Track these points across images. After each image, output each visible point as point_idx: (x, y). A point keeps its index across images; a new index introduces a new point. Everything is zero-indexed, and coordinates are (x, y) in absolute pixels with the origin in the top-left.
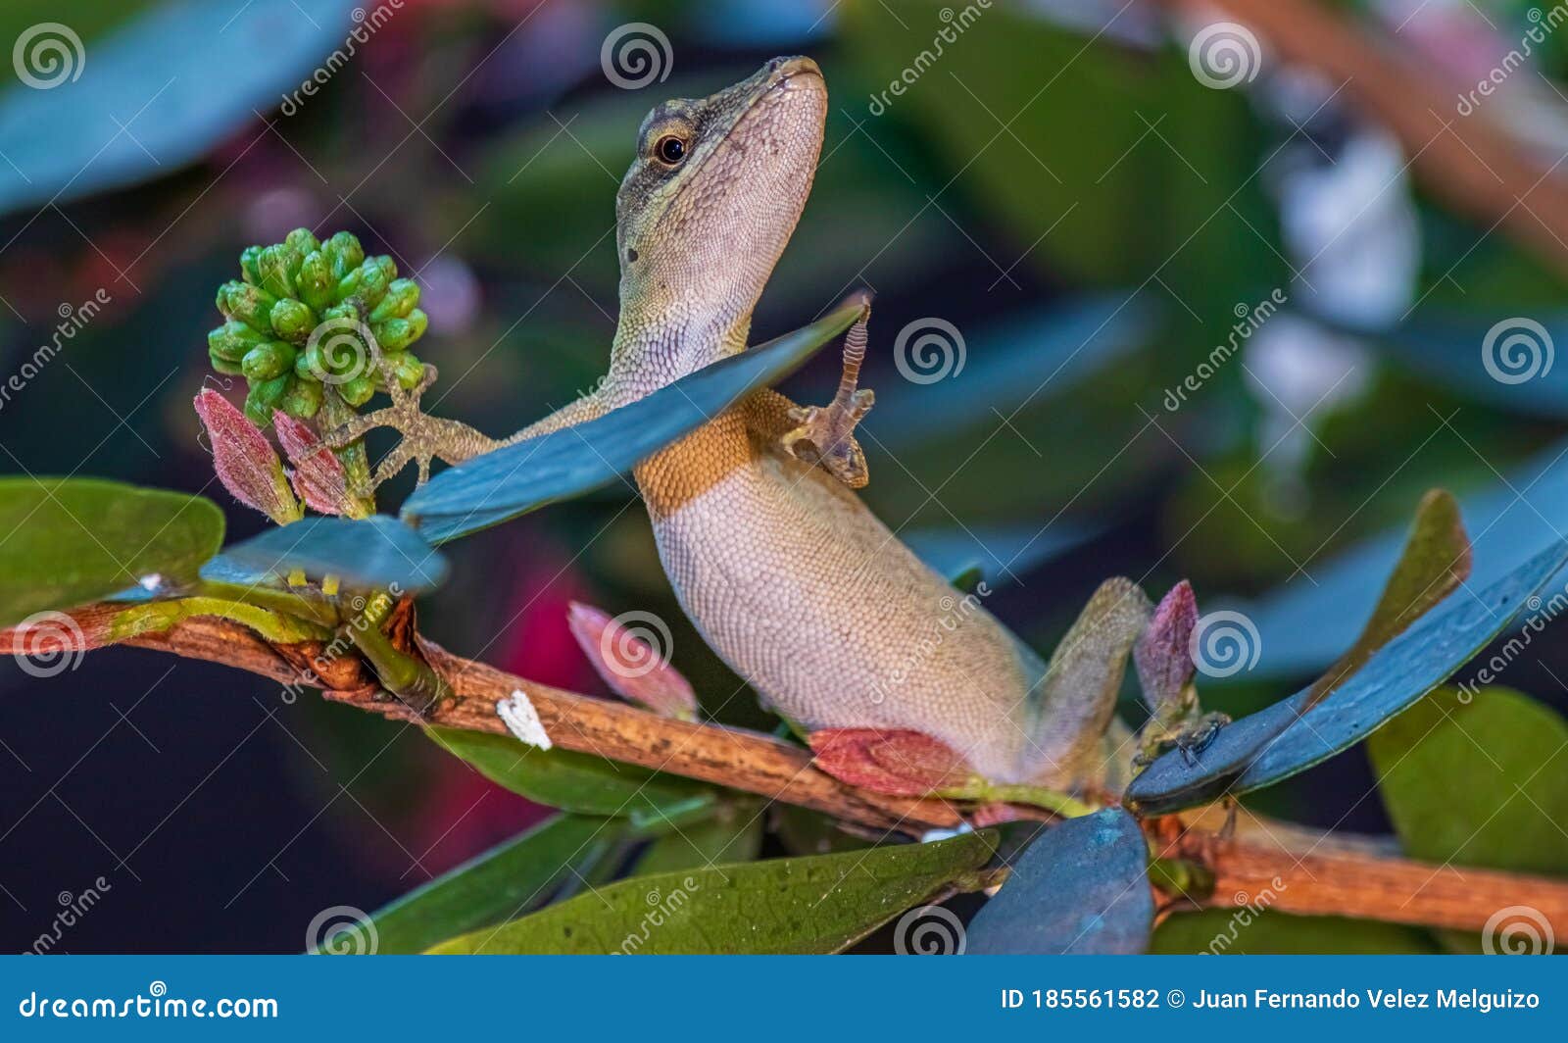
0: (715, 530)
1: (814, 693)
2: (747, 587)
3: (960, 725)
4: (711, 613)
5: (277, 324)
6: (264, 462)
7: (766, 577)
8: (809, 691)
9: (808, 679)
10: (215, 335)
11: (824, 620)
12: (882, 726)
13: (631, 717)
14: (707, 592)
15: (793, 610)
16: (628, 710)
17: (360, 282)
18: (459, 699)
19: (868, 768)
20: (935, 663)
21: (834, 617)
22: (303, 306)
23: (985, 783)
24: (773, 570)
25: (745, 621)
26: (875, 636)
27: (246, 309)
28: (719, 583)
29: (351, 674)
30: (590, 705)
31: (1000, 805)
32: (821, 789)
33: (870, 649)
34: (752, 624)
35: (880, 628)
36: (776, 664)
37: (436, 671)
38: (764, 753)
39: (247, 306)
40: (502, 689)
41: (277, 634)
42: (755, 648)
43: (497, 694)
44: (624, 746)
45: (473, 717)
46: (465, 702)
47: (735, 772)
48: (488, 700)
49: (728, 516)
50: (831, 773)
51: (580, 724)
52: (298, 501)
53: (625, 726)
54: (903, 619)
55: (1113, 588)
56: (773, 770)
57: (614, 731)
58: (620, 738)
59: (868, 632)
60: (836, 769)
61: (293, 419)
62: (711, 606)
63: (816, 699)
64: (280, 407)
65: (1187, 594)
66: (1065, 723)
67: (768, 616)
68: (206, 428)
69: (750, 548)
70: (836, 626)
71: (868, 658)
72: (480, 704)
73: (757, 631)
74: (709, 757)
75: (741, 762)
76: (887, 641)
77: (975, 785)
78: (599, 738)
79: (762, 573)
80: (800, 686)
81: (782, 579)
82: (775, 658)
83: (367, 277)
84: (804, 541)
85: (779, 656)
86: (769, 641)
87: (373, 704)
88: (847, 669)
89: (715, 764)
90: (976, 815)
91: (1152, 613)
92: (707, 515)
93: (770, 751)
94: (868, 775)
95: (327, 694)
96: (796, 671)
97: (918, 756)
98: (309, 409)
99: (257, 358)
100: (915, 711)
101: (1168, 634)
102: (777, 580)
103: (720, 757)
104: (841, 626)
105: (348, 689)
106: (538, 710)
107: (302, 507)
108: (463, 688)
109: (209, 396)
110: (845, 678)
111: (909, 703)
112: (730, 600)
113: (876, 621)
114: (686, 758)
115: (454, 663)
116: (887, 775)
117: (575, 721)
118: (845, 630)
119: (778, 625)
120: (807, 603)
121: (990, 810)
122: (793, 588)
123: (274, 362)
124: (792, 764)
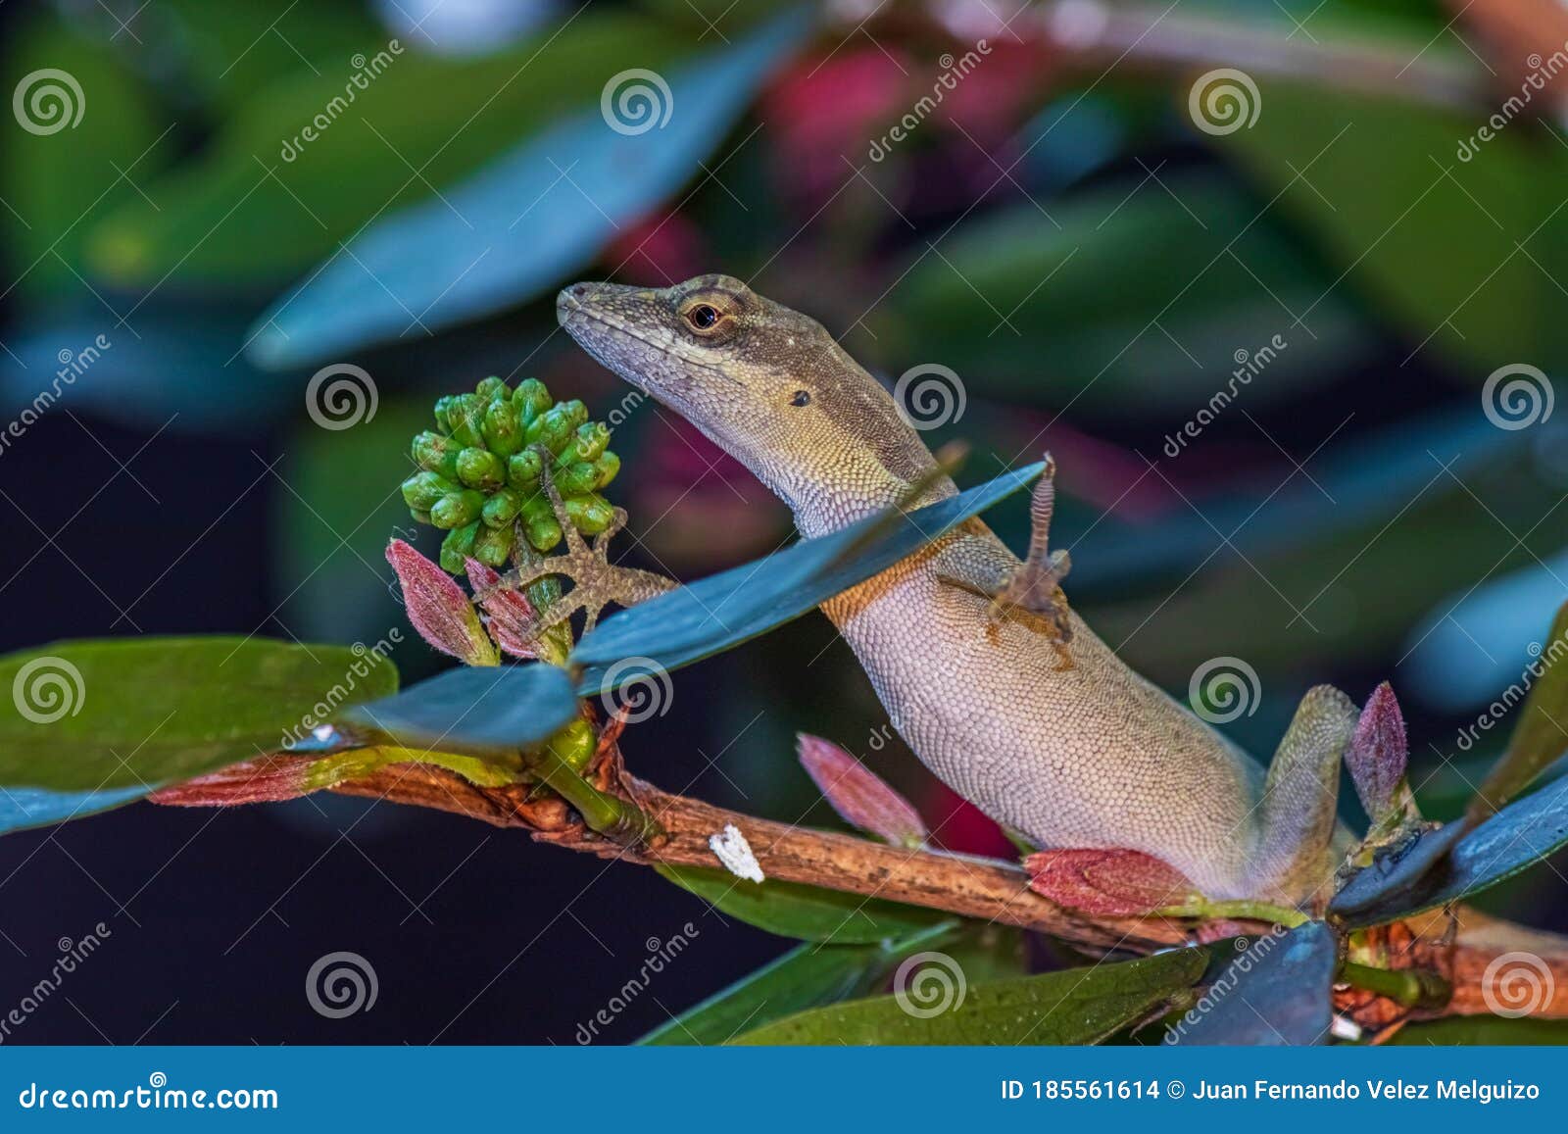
0: (919, 673)
1: (1031, 819)
2: (957, 725)
3: (1179, 845)
4: (926, 747)
5: (462, 473)
6: (456, 609)
7: (976, 718)
8: (1027, 817)
9: (1026, 807)
10: (408, 485)
11: (1036, 756)
12: (1101, 847)
13: (848, 846)
14: (919, 730)
15: (1005, 748)
16: (845, 839)
17: (544, 427)
18: (670, 836)
19: (1084, 889)
20: (1154, 792)
21: (1046, 754)
22: (488, 455)
23: (1204, 900)
24: (982, 711)
25: (959, 756)
26: (1089, 769)
27: (434, 459)
28: (930, 722)
29: (558, 815)
30: (806, 837)
31: (1222, 921)
32: (1043, 911)
33: (1084, 781)
34: (966, 759)
35: (1094, 761)
36: (993, 793)
37: (642, 809)
38: (984, 877)
39: (435, 456)
40: (715, 824)
41: (481, 778)
42: (971, 780)
43: (709, 829)
44: (841, 876)
45: (687, 853)
46: (677, 839)
47: (955, 896)
48: (700, 836)
49: (930, 660)
50: (1046, 895)
51: (795, 856)
52: (494, 645)
53: (841, 855)
54: (1118, 750)
55: (1317, 695)
56: (992, 894)
57: (830, 861)
58: (835, 868)
59: (1081, 766)
60: (1052, 892)
61: (484, 565)
62: (925, 741)
63: (1035, 824)
64: (473, 555)
65: (1388, 695)
66: (1284, 834)
67: (981, 753)
68: (398, 577)
69: (956, 689)
70: (1049, 762)
71: (1083, 789)
72: (693, 839)
73: (971, 765)
74: (927, 883)
75: (961, 887)
76: (1102, 773)
77: (1193, 903)
78: (814, 869)
79: (971, 714)
80: (1018, 813)
81: (992, 720)
82: (991, 788)
83: (550, 423)
84: (1016, 681)
85: (995, 787)
86: (984, 774)
87: (582, 844)
88: (1061, 799)
89: (933, 891)
90: (1200, 932)
91: (1356, 717)
92: (909, 660)
93: (989, 875)
94: (1084, 897)
95: (536, 836)
96: (1013, 801)
97: (1135, 876)
98: (499, 556)
99: (445, 507)
100: (1134, 836)
101: (1373, 737)
102: (986, 721)
103: (938, 883)
104: (1053, 761)
105: (556, 830)
106: (751, 844)
107: (498, 651)
108: (673, 824)
109: (398, 546)
110: (1061, 806)
111: (1127, 829)
112: (943, 737)
113: (1089, 755)
114: (904, 885)
115: (664, 801)
116: (1102, 895)
117: (790, 853)
118: (1058, 765)
119: (992, 761)
120: (1018, 741)
121: (1213, 927)
122: (1003, 728)
123: (462, 510)
124: (1012, 888)
